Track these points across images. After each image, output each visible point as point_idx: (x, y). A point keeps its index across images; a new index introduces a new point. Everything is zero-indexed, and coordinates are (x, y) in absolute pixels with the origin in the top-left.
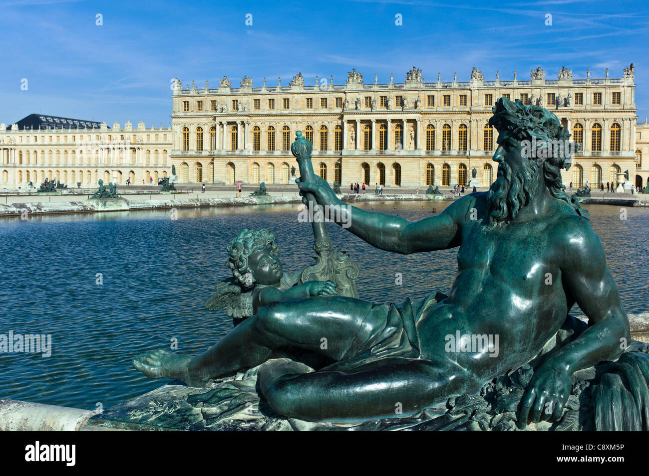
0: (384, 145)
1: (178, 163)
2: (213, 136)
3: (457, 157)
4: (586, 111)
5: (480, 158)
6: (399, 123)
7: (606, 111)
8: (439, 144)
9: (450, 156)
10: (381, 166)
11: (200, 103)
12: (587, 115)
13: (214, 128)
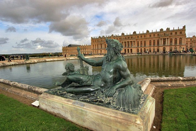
0: (129, 46)
1: (92, 51)
2: (98, 46)
3: (144, 47)
4: (173, 36)
5: (149, 47)
6: (131, 42)
7: (178, 36)
8: (140, 45)
9: (142, 47)
10: (128, 50)
11: (95, 41)
12: (173, 37)
13: (98, 45)
